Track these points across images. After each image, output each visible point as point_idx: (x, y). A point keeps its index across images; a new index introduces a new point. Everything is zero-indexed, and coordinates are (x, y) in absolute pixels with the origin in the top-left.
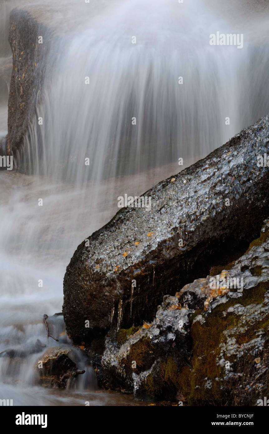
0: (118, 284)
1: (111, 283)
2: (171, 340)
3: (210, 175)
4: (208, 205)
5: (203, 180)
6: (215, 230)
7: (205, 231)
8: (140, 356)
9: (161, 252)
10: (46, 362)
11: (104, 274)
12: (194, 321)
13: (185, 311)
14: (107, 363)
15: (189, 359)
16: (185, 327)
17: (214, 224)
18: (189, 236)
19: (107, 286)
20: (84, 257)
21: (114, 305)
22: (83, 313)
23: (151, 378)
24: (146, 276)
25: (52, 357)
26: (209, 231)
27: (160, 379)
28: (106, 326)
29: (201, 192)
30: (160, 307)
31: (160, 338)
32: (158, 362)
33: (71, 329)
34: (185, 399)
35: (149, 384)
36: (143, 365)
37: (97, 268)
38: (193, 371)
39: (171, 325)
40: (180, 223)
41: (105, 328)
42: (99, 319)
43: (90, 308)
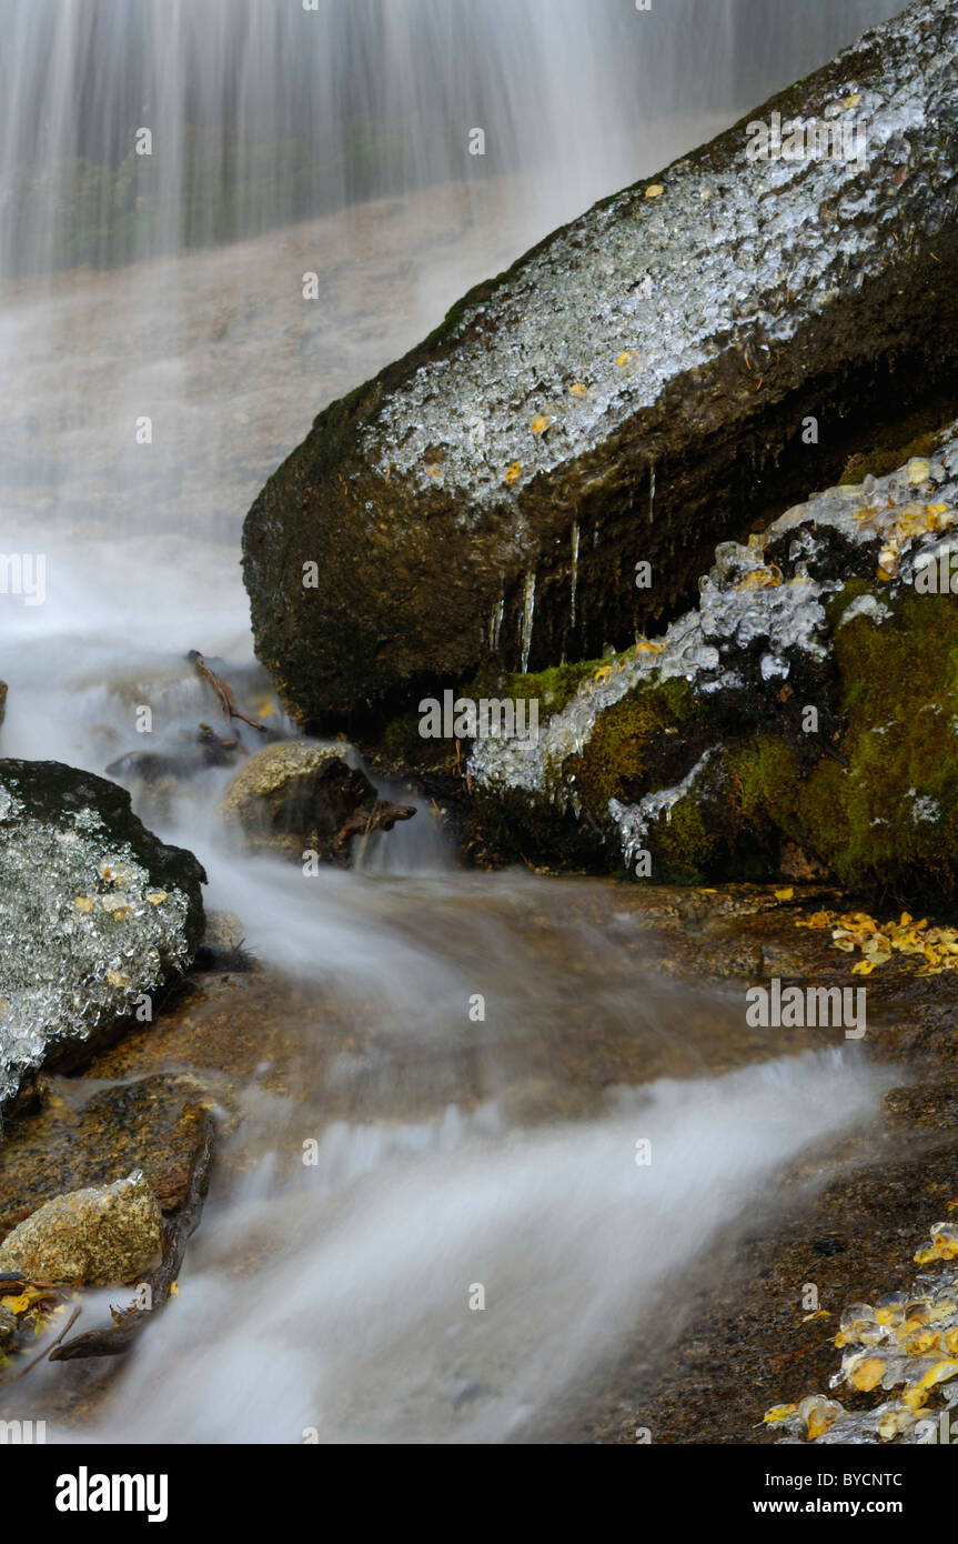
0: (522, 524)
1: (493, 521)
2: (776, 679)
3: (799, 170)
4: (825, 259)
5: (780, 183)
6: (862, 332)
7: (830, 340)
8: (629, 745)
9: (678, 411)
10: (275, 785)
11: (463, 493)
12: (848, 616)
13: (803, 586)
14: (489, 779)
15: (837, 736)
16: (821, 636)
17: (859, 314)
18: (773, 354)
19: (475, 531)
20: (370, 442)
21: (502, 593)
22: (374, 628)
23: (687, 811)
24: (623, 491)
25: (295, 769)
26: (843, 339)
27: (729, 810)
28: (462, 666)
29: (788, 222)
30: (706, 582)
31: (725, 678)
32: (715, 757)
33: (307, 689)
34: (813, 872)
35: (678, 830)
36: (643, 772)
37: (433, 477)
38: (856, 772)
39: (767, 634)
40: (735, 316)
41: (460, 673)
42: (435, 646)
43: (402, 610)
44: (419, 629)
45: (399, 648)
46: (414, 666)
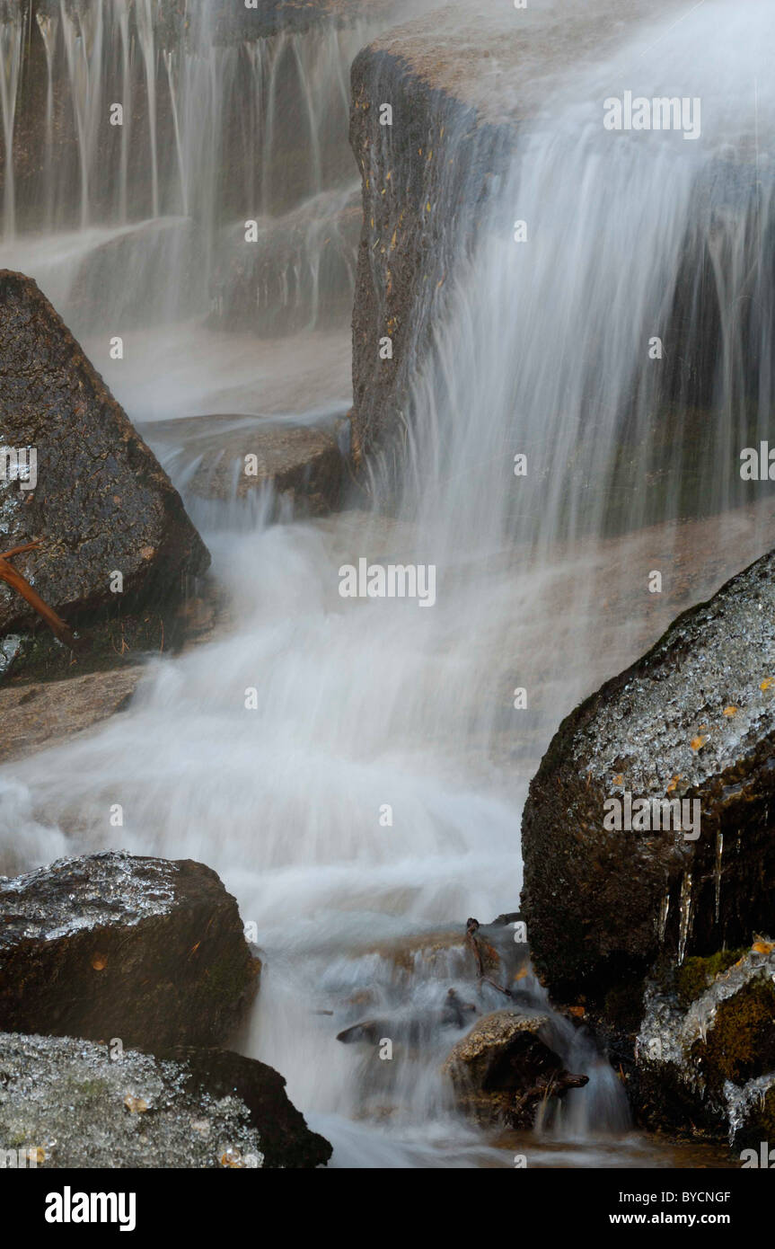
8: (744, 1033)
10: (476, 1053)
19: (647, 835)
20: (578, 753)
21: (667, 889)
22: (579, 912)
24: (759, 805)
25: (492, 1040)
28: (646, 949)
33: (545, 958)
35: (772, 1113)
36: (755, 1058)
37: (617, 785)
41: (644, 954)
42: (625, 931)
43: (599, 899)
44: (612, 915)
45: (600, 931)
46: (610, 947)
